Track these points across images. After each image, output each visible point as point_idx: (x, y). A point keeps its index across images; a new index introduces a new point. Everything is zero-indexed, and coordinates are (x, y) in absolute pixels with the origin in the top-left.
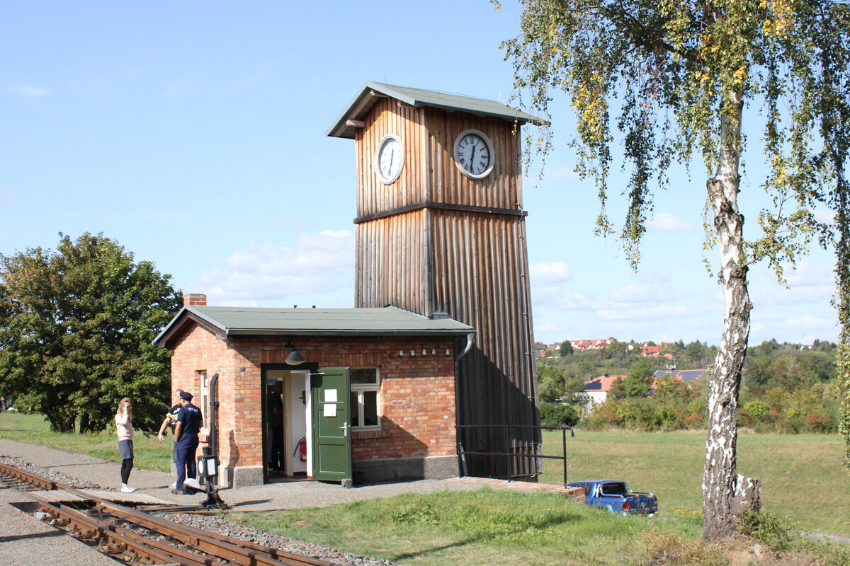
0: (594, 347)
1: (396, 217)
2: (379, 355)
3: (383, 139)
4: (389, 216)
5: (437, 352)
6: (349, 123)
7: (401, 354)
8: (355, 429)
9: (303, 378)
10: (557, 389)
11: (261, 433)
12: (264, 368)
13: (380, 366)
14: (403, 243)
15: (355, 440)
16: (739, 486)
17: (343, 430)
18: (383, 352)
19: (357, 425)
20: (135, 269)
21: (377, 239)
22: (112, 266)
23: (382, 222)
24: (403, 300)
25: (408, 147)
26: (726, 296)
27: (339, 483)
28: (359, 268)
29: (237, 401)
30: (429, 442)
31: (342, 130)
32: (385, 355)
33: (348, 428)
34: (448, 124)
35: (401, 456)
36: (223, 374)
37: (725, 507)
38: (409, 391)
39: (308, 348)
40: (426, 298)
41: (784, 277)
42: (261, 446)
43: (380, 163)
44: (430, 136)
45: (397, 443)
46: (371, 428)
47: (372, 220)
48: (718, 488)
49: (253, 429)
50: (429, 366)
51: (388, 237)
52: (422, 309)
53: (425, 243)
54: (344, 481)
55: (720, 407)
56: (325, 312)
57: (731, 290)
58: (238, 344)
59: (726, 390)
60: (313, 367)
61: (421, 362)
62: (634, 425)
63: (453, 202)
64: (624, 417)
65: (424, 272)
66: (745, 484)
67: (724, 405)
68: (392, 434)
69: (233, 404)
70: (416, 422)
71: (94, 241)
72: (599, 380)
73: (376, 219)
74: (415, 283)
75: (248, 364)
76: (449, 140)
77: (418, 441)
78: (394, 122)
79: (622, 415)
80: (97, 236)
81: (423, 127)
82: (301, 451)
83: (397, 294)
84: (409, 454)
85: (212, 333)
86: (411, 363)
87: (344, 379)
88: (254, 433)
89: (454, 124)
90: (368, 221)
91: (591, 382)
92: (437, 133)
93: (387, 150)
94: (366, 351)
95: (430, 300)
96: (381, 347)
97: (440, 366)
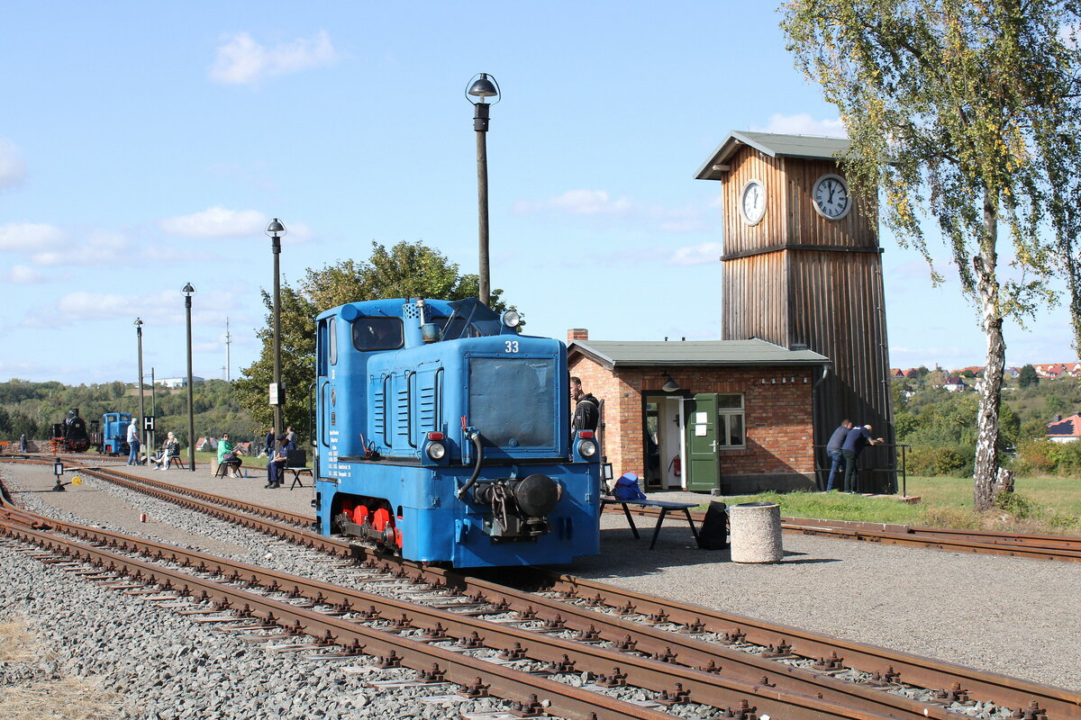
0: (1070, 373)
1: (759, 257)
2: (743, 383)
3: (746, 183)
4: (753, 256)
5: (795, 380)
6: (714, 168)
7: (763, 382)
8: (722, 447)
9: (677, 402)
10: (1007, 433)
11: (642, 450)
12: (645, 395)
13: (745, 393)
14: (766, 281)
15: (723, 457)
16: (999, 475)
17: (713, 447)
18: (747, 380)
19: (725, 444)
20: (457, 283)
21: (742, 276)
22: (434, 281)
23: (746, 260)
24: (766, 333)
25: (770, 192)
26: (987, 340)
27: (709, 493)
28: (726, 303)
29: (622, 422)
30: (789, 460)
31: (709, 173)
32: (749, 383)
33: (717, 446)
34: (807, 171)
35: (763, 472)
36: (609, 400)
37: (988, 490)
38: (770, 415)
39: (682, 377)
40: (787, 331)
41: (1025, 325)
42: (642, 461)
43: (744, 205)
44: (790, 182)
45: (759, 461)
46: (737, 447)
47: (737, 259)
48: (983, 477)
49: (635, 446)
50: (789, 393)
51: (752, 274)
52: (783, 341)
53: (786, 281)
54: (713, 490)
55: (985, 419)
56: (695, 344)
57: (990, 335)
58: (622, 374)
59: (989, 407)
60: (686, 393)
61: (781, 390)
62: (1067, 471)
63: (812, 243)
64: (1057, 461)
65: (784, 309)
66: (1003, 474)
67: (988, 417)
68: (755, 453)
69: (619, 425)
70: (777, 442)
71: (412, 251)
72: (1070, 421)
73: (741, 258)
74: (777, 317)
75: (631, 391)
76: (807, 185)
77: (778, 460)
78: (757, 167)
79: (1055, 459)
80: (415, 245)
81: (783, 174)
82: (675, 467)
83: (760, 327)
84: (771, 470)
85: (597, 363)
86: (772, 389)
87: (713, 404)
88: (636, 450)
89: (813, 170)
90: (733, 259)
91: (1058, 423)
92: (796, 179)
93: (751, 194)
94: (732, 380)
95: (790, 333)
96: (745, 376)
97: (798, 393)
